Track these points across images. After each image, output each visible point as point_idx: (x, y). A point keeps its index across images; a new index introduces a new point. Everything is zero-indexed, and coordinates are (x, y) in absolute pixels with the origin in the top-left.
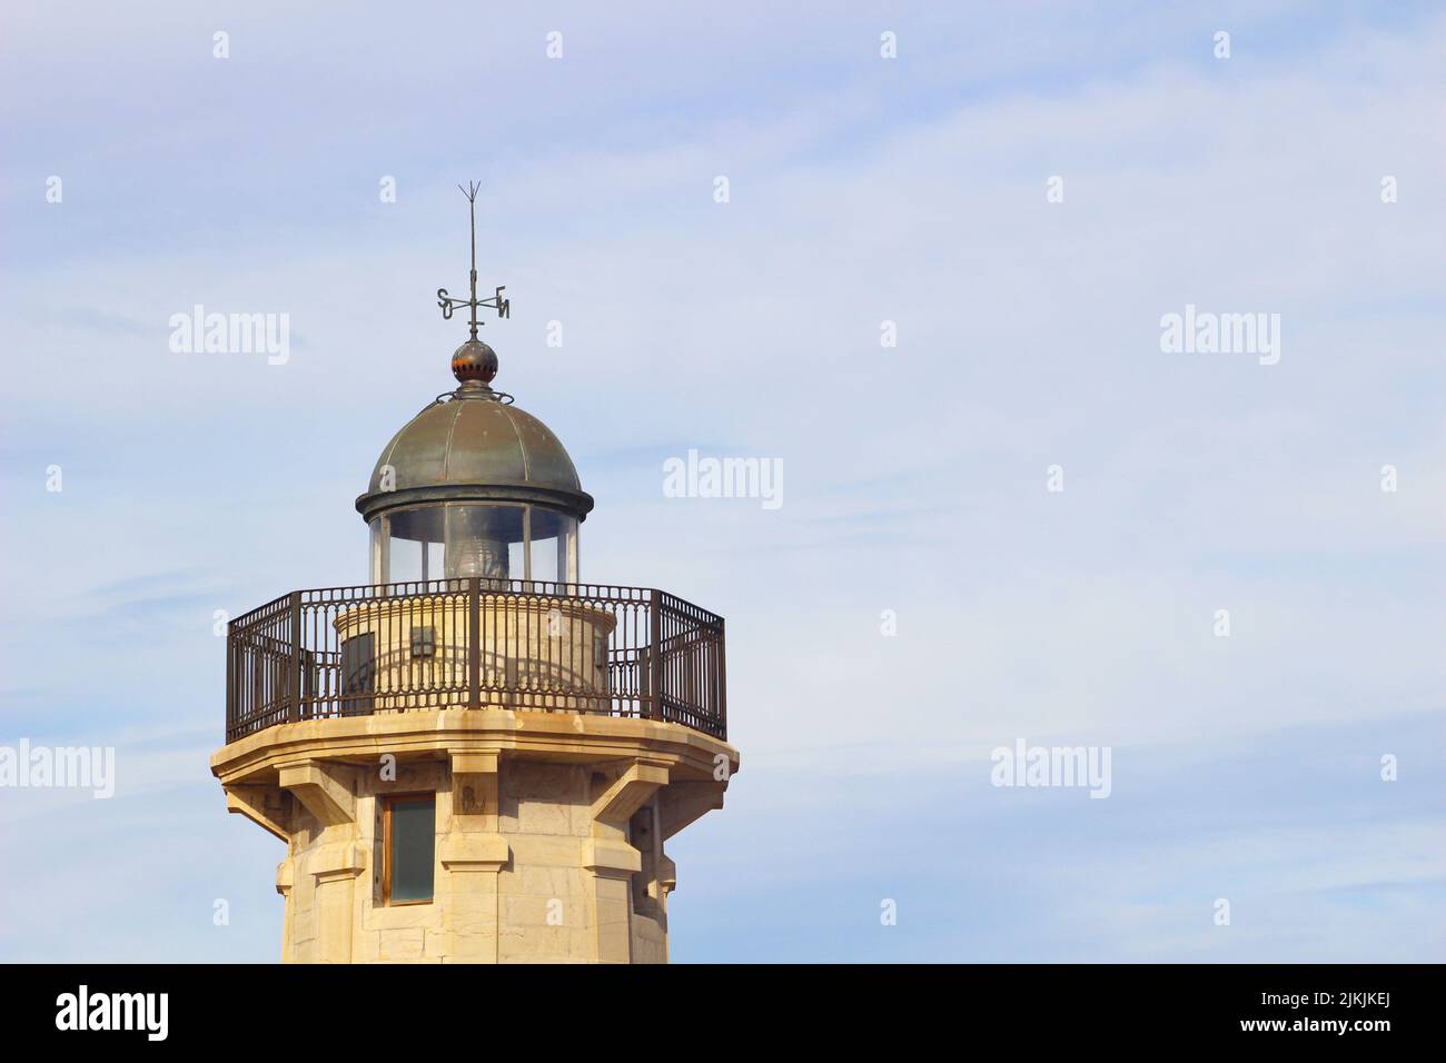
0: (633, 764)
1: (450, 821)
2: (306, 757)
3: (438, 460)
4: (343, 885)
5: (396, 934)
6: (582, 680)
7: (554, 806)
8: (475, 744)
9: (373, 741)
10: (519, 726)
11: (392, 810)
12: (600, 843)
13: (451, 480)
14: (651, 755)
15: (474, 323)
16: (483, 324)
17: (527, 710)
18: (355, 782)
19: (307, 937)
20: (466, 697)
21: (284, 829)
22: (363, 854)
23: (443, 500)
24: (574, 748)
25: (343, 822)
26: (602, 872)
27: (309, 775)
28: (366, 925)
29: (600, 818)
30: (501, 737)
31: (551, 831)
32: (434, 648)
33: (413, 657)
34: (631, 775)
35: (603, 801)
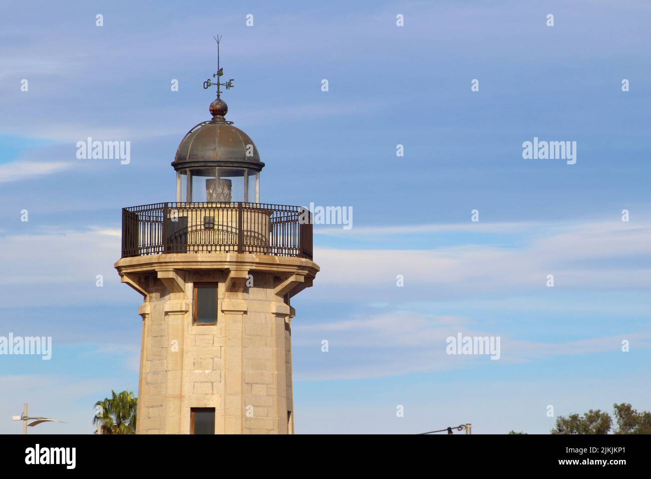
0: (293, 274)
1: (224, 294)
2: (171, 268)
3: (212, 150)
4: (179, 316)
5: (202, 337)
6: (266, 238)
7: (261, 289)
8: (240, 267)
9: (200, 264)
10: (257, 260)
11: (197, 288)
12: (277, 304)
13: (218, 159)
14: (300, 271)
15: (218, 92)
16: (222, 92)
17: (258, 253)
18: (185, 277)
19: (160, 335)
20: (236, 248)
21: (146, 291)
22: (188, 305)
23: (215, 166)
24: (275, 269)
25: (179, 292)
26: (278, 315)
27: (172, 275)
28: (189, 333)
29: (277, 294)
30: (250, 264)
31: (260, 298)
32: (214, 224)
33: (206, 228)
34: (292, 279)
35: (279, 288)
